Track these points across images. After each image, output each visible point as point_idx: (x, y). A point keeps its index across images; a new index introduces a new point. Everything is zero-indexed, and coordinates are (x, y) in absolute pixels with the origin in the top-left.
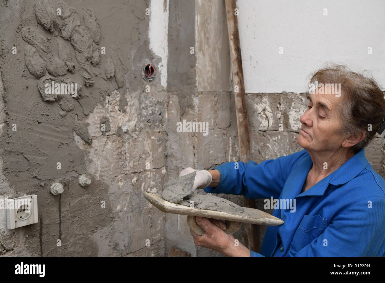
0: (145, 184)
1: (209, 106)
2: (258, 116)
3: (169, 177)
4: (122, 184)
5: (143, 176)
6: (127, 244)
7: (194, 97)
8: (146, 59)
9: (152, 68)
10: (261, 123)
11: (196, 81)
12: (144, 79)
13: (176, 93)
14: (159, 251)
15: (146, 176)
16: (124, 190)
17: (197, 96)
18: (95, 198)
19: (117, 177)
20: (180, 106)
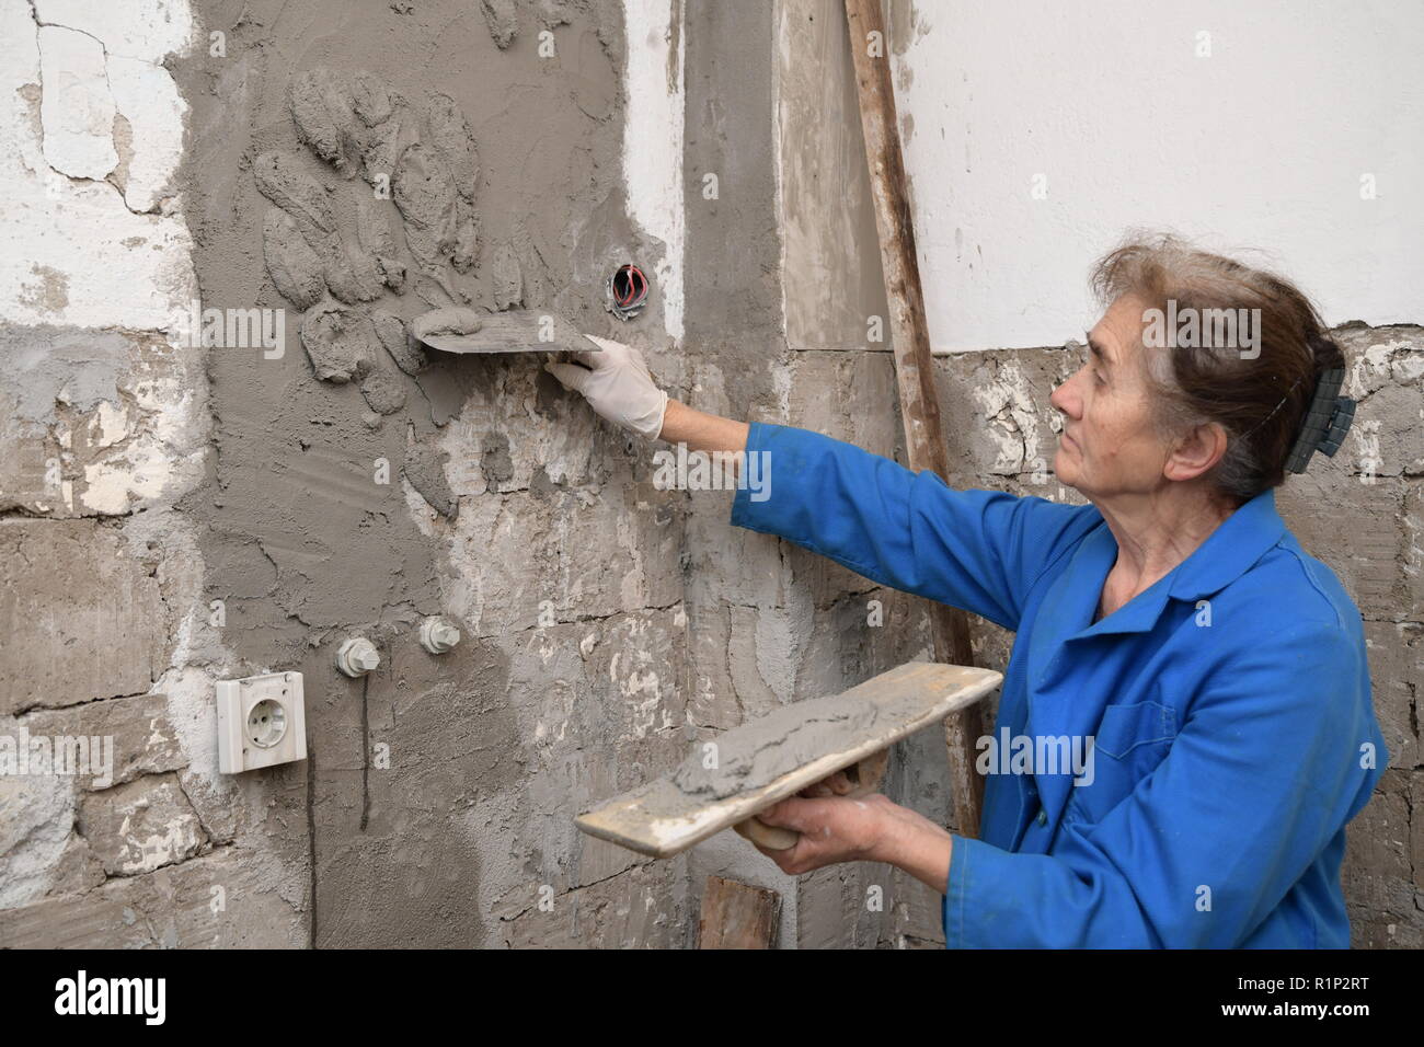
0: (620, 659)
1: (825, 396)
2: (988, 426)
3: (699, 637)
4: (551, 653)
5: (614, 630)
6: (567, 855)
7: (774, 366)
8: (616, 248)
9: (635, 276)
10: (999, 449)
11: (782, 313)
12: (611, 312)
13: (715, 357)
14: (669, 891)
15: (624, 633)
16: (558, 673)
17: (787, 364)
18: (469, 695)
19: (535, 632)
20: (731, 400)
